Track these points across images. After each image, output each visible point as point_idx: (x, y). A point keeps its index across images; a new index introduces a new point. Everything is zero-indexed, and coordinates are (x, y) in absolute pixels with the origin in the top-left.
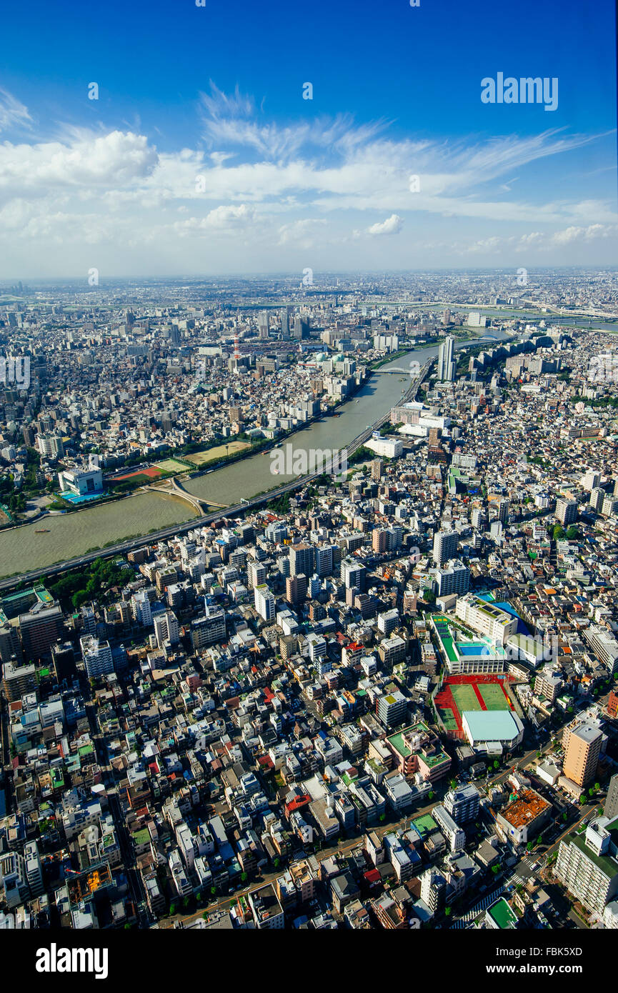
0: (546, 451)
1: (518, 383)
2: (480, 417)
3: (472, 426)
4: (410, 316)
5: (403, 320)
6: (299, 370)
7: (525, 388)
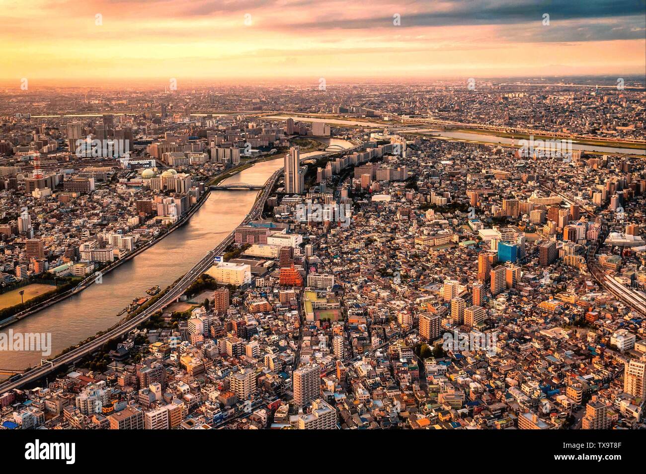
0: (404, 263)
1: (368, 193)
2: (333, 232)
3: (326, 242)
4: (250, 125)
5: (242, 131)
6: (121, 189)
7: (376, 198)
